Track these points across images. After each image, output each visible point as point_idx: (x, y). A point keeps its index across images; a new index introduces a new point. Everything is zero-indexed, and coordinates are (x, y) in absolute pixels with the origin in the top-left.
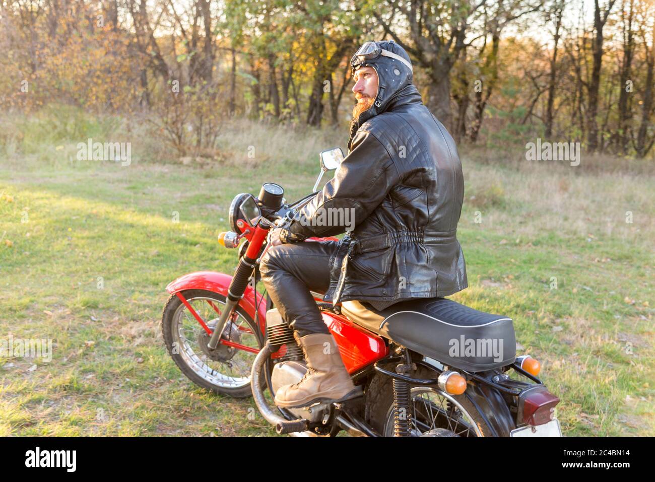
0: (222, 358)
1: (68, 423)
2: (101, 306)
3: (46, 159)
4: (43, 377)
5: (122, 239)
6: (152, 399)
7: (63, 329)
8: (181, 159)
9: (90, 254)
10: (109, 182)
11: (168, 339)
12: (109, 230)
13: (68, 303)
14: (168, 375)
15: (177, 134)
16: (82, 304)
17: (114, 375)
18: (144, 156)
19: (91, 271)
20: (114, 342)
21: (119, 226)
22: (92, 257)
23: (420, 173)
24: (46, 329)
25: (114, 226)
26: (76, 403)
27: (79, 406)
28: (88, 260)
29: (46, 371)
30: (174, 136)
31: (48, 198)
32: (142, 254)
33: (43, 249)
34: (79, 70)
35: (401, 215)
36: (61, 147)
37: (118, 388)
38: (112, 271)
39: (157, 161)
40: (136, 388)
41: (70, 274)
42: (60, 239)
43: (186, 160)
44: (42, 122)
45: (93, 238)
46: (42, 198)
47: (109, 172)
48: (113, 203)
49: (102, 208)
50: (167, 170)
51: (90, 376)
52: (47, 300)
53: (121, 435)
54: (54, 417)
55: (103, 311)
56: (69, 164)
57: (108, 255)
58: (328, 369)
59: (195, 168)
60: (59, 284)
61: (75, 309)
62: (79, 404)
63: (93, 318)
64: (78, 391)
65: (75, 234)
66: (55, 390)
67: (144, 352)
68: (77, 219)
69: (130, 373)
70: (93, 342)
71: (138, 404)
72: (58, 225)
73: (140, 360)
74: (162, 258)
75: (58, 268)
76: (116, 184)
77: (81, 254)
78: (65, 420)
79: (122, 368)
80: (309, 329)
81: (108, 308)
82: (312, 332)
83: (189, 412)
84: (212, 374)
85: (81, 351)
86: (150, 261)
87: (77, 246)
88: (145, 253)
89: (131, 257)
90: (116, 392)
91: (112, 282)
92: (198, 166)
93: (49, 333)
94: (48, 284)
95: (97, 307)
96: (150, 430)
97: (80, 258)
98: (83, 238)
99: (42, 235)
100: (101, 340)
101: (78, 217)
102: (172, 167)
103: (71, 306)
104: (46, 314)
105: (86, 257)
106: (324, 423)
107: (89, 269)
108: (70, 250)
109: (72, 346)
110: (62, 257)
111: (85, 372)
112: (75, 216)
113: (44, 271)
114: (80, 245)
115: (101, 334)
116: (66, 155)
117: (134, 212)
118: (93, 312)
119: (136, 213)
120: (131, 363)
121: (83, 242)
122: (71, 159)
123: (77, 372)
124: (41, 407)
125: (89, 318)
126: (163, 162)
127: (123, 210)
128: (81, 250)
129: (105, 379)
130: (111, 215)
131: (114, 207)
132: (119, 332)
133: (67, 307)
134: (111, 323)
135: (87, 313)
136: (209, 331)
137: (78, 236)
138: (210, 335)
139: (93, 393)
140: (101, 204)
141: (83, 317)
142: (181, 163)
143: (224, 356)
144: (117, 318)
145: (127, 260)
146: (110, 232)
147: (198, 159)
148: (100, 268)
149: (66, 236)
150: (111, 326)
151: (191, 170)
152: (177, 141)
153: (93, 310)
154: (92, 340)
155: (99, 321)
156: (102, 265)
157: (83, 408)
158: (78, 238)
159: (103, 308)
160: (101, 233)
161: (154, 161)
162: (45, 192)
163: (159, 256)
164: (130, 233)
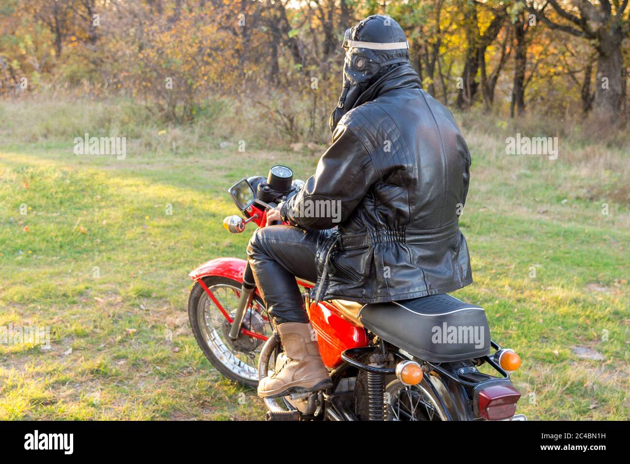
0: (245, 349)
1: (85, 404)
2: (154, 295)
3: (149, 145)
4: (75, 360)
5: (199, 228)
6: (175, 388)
7: (109, 316)
8: (292, 145)
9: (161, 243)
10: (207, 170)
11: (195, 327)
12: (188, 219)
13: (121, 291)
14: (199, 366)
15: (288, 117)
16: (134, 292)
17: (145, 362)
18: (252, 142)
19: (157, 259)
20: (155, 331)
21: (199, 215)
22: (161, 246)
23: (400, 171)
24: (92, 315)
25: (194, 215)
26: (100, 387)
27: (102, 389)
28: (157, 249)
29: (80, 355)
30: (286, 120)
31: (137, 186)
32: (214, 244)
33: (115, 237)
34: (189, 48)
35: (382, 213)
36: (164, 132)
37: (146, 375)
38: (178, 261)
39: (265, 148)
40: (164, 375)
41: (134, 263)
42: (135, 227)
43: (297, 147)
44: (149, 105)
45: (168, 227)
46: (131, 185)
47: (211, 159)
48: (204, 192)
49: (188, 196)
50: (273, 157)
51: (122, 362)
52: (103, 287)
53: (133, 419)
54: (74, 398)
55: (155, 300)
56: (172, 150)
57: (179, 245)
58: (301, 358)
59: (304, 155)
60: (118, 272)
61: (127, 297)
62: (102, 387)
63: (142, 306)
64: (105, 375)
65: (152, 222)
66: (83, 374)
67: (182, 342)
68: (159, 207)
69: (161, 361)
70: (135, 330)
71: (160, 391)
72: (137, 213)
73: (177, 349)
74: (233, 249)
75: (124, 256)
76: (215, 171)
77: (152, 243)
78: (83, 402)
79: (155, 356)
80: (285, 317)
81: (161, 298)
82: (288, 321)
83: (209, 402)
84: (239, 365)
85: (119, 338)
86: (220, 252)
87: (150, 234)
88: (217, 243)
89: (202, 247)
90: (143, 379)
91: (174, 272)
92: (309, 153)
93: (93, 319)
94: (108, 272)
95: (150, 296)
96: (162, 416)
97: (149, 247)
98: (158, 227)
99: (118, 223)
100: (144, 328)
101: (161, 205)
102: (279, 153)
103: (124, 294)
104: (97, 301)
105: (155, 246)
106: (315, 415)
107: (154, 258)
108: (142, 239)
109: (112, 333)
110: (132, 246)
111: (118, 358)
112: (158, 204)
113: (109, 259)
114: (153, 233)
115: (146, 322)
116: (169, 140)
117: (221, 201)
118: (145, 301)
119: (224, 202)
120: (165, 352)
121: (156, 230)
122: (174, 144)
123: (109, 358)
124: (65, 388)
125: (138, 306)
126: (270, 148)
127: (211, 199)
128: (153, 239)
129: (135, 366)
130: (196, 204)
131: (202, 196)
132: (163, 321)
133: (120, 294)
134: (158, 312)
135: (137, 301)
136: (230, 320)
137: (153, 224)
138: (231, 324)
139: (119, 378)
140: (189, 192)
141: (133, 305)
142: (291, 150)
143: (247, 346)
144: (165, 308)
145: (196, 250)
146: (188, 222)
147: (311, 146)
148: (166, 258)
149: (142, 224)
150: (158, 315)
151: (300, 157)
152: (289, 126)
153: (146, 299)
154: (134, 327)
155: (146, 310)
156: (169, 254)
157: (105, 392)
158: (154, 227)
159: (156, 298)
160: (177, 223)
161: (261, 148)
162: (136, 179)
163: (230, 247)
164: (210, 223)
